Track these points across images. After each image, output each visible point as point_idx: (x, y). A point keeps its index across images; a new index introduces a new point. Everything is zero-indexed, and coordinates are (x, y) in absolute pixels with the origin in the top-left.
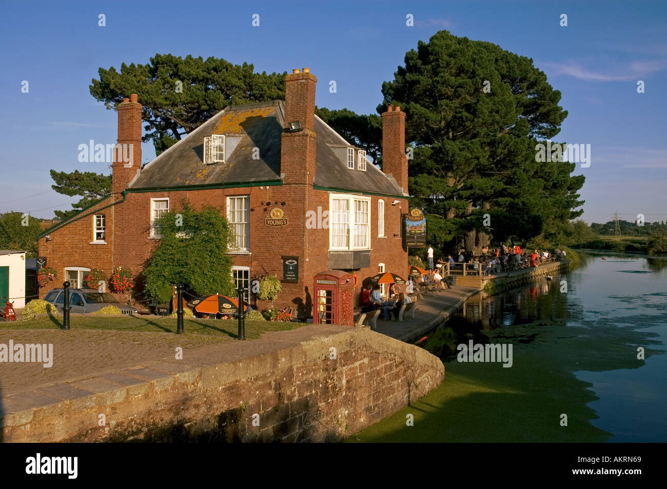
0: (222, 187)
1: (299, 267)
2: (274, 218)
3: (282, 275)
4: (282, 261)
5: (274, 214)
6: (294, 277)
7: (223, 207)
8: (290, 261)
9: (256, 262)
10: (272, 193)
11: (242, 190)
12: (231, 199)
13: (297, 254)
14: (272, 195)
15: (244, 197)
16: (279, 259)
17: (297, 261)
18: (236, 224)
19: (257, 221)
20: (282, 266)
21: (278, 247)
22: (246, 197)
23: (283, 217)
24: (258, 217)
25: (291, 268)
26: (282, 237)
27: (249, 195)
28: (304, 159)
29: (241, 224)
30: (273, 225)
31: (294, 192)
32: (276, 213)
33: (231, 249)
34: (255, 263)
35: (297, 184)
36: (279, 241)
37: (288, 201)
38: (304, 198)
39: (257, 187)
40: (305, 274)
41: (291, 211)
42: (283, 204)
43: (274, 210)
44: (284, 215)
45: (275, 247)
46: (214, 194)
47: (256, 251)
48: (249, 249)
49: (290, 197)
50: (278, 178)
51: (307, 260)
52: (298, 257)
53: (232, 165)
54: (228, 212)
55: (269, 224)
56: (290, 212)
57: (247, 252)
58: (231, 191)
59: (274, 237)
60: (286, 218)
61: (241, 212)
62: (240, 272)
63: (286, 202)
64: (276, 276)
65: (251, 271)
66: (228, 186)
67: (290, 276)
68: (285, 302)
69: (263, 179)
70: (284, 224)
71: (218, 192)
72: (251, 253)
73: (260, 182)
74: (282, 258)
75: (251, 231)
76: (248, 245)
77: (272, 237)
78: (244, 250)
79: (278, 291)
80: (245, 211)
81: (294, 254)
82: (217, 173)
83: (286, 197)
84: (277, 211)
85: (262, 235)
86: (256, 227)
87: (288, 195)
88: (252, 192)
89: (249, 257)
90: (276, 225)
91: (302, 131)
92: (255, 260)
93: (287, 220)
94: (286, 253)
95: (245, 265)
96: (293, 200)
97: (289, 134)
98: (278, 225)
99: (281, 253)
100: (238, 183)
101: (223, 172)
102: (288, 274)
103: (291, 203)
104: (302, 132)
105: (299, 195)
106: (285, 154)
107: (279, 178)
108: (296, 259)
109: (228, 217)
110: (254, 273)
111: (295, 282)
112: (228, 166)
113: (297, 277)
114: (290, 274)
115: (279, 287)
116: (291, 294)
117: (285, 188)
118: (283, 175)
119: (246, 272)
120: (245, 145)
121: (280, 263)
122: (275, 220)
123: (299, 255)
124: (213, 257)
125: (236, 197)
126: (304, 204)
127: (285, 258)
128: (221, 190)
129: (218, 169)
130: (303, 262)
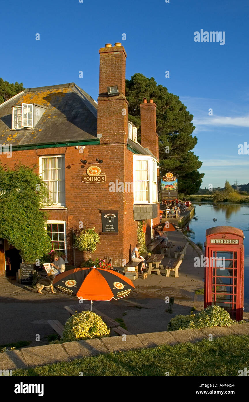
0: (35, 148)
1: (119, 220)
2: (90, 175)
3: (100, 228)
4: (100, 215)
5: (90, 172)
6: (113, 230)
7: (36, 166)
8: (109, 214)
9: (73, 216)
10: (88, 152)
11: (56, 150)
12: (43, 159)
13: (115, 207)
14: (88, 154)
15: (57, 156)
16: (98, 213)
17: (117, 215)
18: (49, 181)
19: (73, 178)
20: (100, 220)
21: (96, 202)
22: (60, 156)
23: (101, 174)
24: (74, 174)
25: (110, 221)
26: (99, 193)
27: (65, 154)
28: (121, 121)
29: (53, 182)
30: (90, 181)
31: (112, 151)
32: (93, 171)
33: (44, 205)
34: (70, 217)
35: (114, 143)
36: (97, 197)
37: (106, 159)
38: (123, 157)
39: (73, 147)
40: (124, 227)
41: (109, 168)
42: (100, 162)
43: (91, 168)
44: (102, 172)
45: (93, 202)
46: (27, 155)
47: (72, 206)
48: (64, 204)
49: (108, 155)
50: (94, 138)
51: (125, 213)
52: (118, 211)
53: (41, 130)
54: (41, 171)
55: (86, 181)
56: (108, 170)
57: (63, 208)
58: (45, 151)
59: (91, 193)
60: (105, 175)
61: (54, 170)
62: (55, 226)
63: (103, 160)
64: (94, 229)
65: (67, 225)
66: (41, 147)
67: (110, 228)
68: (104, 252)
69: (78, 139)
70: (101, 181)
71: (31, 152)
72: (67, 208)
73: (77, 142)
74: (100, 212)
75: (66, 187)
76: (63, 201)
77: (88, 193)
78: (58, 206)
79: (97, 243)
80: (59, 170)
81: (113, 208)
82: (28, 137)
83: (103, 155)
84: (94, 169)
85: (78, 191)
86: (71, 184)
87: (105, 153)
88: (67, 152)
89: (65, 212)
90: (93, 182)
91: (118, 95)
92: (71, 215)
93: (104, 177)
94: (105, 207)
95: (60, 220)
96: (111, 158)
97: (105, 98)
98: (95, 181)
99: (99, 207)
100: (54, 144)
101: (33, 135)
102: (107, 227)
103: (108, 161)
104: (119, 97)
105: (117, 153)
106: (102, 116)
107: (96, 138)
108: (116, 213)
109: (41, 175)
110: (70, 226)
111: (115, 234)
112: (38, 131)
113: (116, 229)
114: (109, 227)
115: (98, 239)
116: (111, 245)
117: (102, 147)
118: (99, 136)
119: (61, 226)
120: (50, 114)
121: (98, 216)
122: (92, 177)
123: (117, 209)
124: (29, 212)
125: (49, 157)
126: (123, 162)
127: (103, 213)
128: (34, 151)
129: (27, 133)
130: (123, 215)
